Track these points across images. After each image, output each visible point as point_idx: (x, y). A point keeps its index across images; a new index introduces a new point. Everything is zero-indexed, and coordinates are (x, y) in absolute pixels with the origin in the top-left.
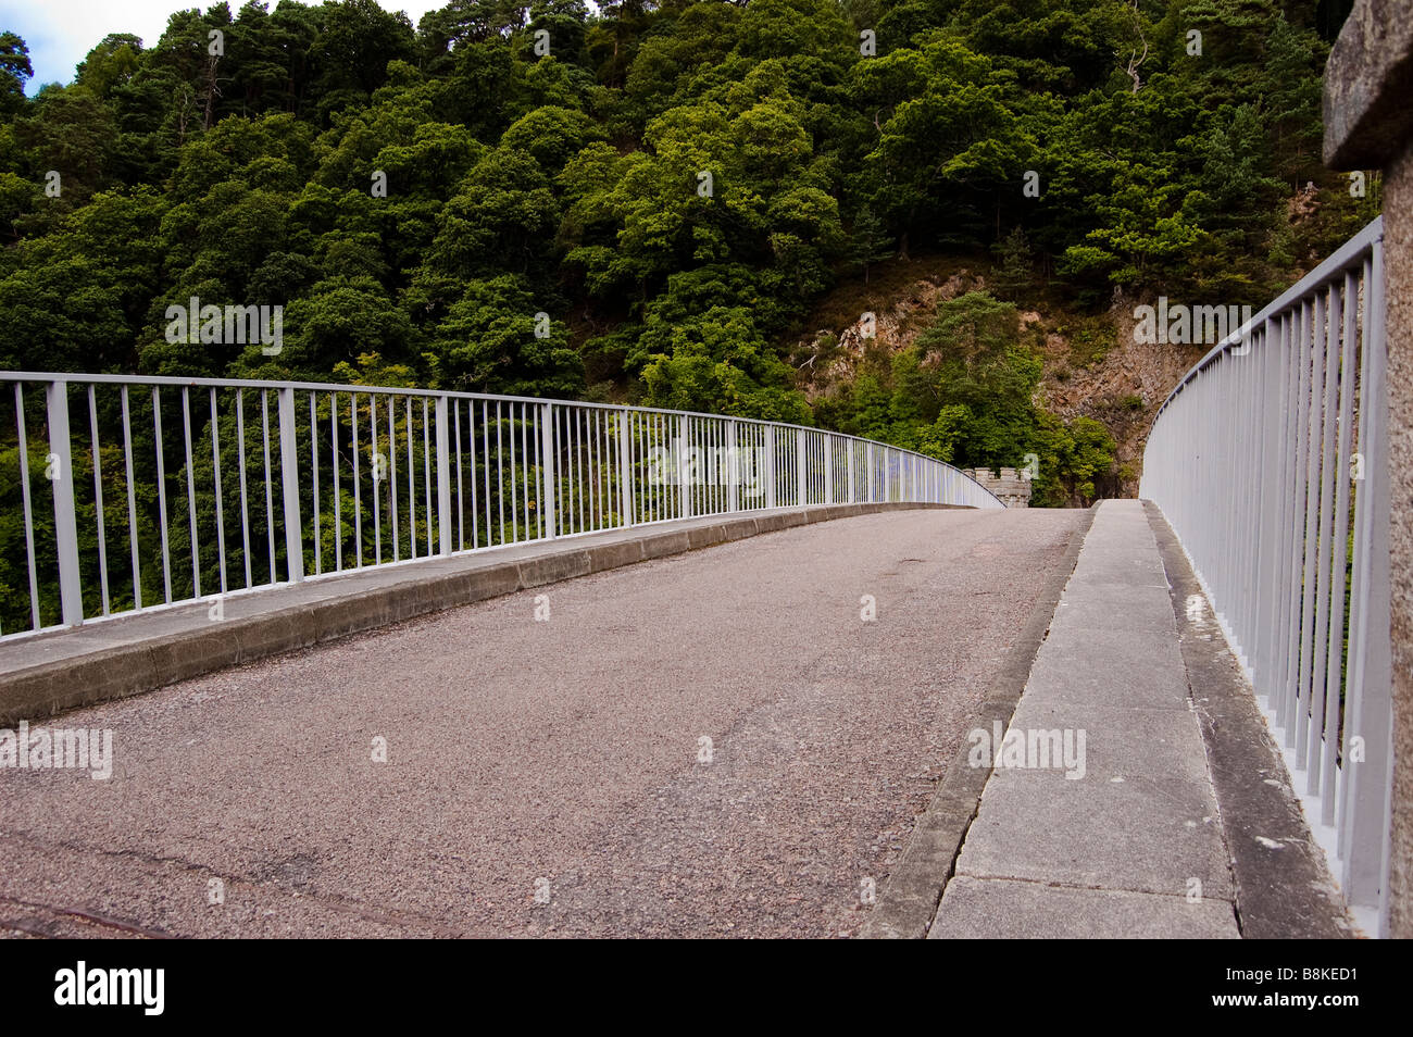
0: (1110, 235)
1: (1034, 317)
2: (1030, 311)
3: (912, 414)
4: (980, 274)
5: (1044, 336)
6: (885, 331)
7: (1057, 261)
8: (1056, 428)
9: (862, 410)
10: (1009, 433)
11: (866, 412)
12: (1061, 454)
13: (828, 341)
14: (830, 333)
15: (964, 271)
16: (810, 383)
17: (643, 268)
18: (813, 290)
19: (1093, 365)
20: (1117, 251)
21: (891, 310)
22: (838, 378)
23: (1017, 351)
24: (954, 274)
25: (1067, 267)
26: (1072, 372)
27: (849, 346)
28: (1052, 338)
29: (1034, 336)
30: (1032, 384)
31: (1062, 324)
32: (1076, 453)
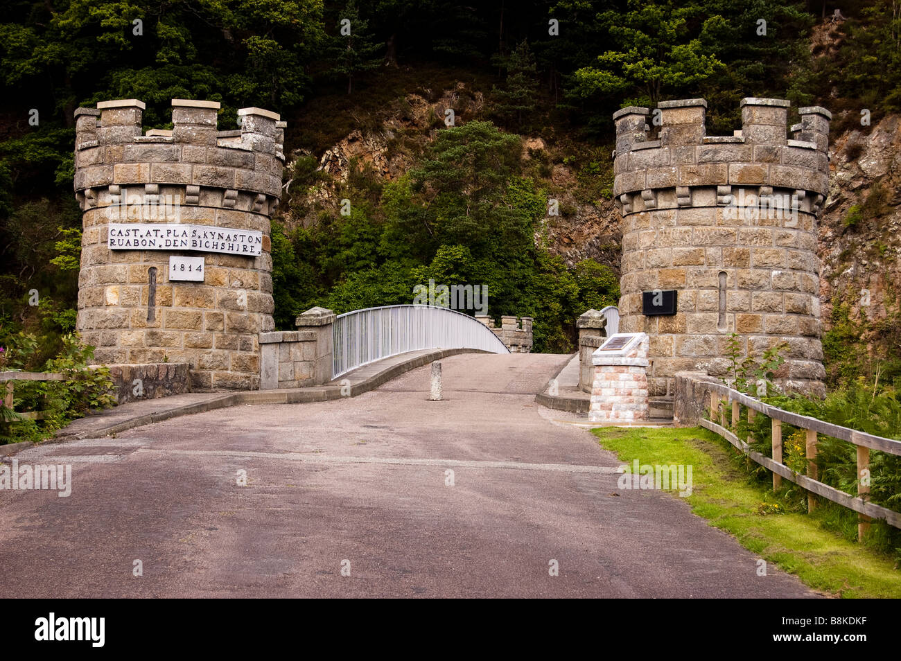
0: (624, 60)
1: (538, 144)
2: (535, 137)
3: (404, 252)
4: (479, 90)
5: (549, 167)
6: (371, 153)
7: (566, 80)
8: (559, 271)
9: (349, 246)
10: (509, 277)
11: (353, 249)
12: (564, 300)
13: (306, 163)
14: (308, 152)
15: (461, 86)
16: (287, 211)
17: (75, 59)
18: (292, 103)
19: (601, 201)
20: (630, 77)
21: (378, 129)
22: (318, 207)
23: (519, 183)
24: (450, 88)
25: (577, 89)
26: (579, 208)
27: (331, 170)
28: (558, 169)
29: (538, 166)
30: (534, 221)
31: (570, 153)
32: (580, 299)
